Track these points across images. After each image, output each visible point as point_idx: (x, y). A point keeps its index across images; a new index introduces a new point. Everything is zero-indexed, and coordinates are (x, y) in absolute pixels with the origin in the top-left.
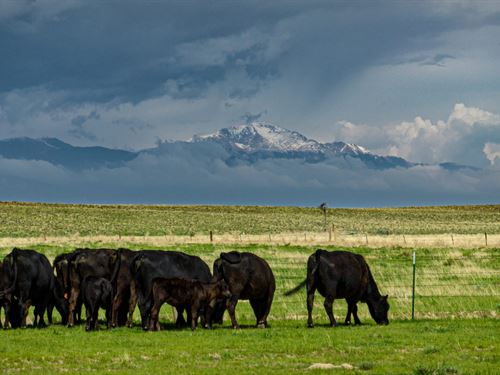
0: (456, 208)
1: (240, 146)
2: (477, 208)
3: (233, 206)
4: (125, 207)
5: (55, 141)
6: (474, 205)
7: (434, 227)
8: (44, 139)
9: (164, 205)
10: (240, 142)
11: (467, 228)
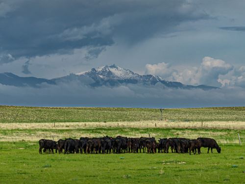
0: (213, 108)
1: (101, 76)
2: (223, 108)
3: (111, 108)
4: (62, 109)
5: (10, 74)
6: (222, 107)
7: (206, 117)
8: (5, 73)
9: (80, 107)
10: (101, 75)
11: (221, 118)
